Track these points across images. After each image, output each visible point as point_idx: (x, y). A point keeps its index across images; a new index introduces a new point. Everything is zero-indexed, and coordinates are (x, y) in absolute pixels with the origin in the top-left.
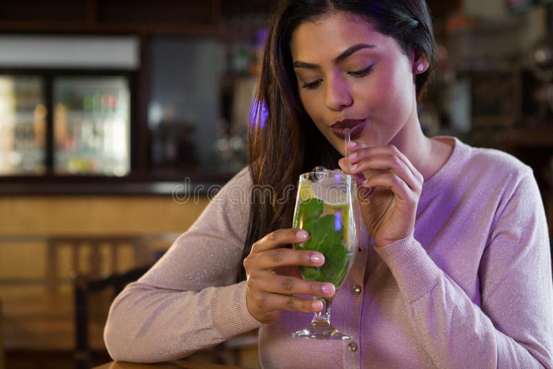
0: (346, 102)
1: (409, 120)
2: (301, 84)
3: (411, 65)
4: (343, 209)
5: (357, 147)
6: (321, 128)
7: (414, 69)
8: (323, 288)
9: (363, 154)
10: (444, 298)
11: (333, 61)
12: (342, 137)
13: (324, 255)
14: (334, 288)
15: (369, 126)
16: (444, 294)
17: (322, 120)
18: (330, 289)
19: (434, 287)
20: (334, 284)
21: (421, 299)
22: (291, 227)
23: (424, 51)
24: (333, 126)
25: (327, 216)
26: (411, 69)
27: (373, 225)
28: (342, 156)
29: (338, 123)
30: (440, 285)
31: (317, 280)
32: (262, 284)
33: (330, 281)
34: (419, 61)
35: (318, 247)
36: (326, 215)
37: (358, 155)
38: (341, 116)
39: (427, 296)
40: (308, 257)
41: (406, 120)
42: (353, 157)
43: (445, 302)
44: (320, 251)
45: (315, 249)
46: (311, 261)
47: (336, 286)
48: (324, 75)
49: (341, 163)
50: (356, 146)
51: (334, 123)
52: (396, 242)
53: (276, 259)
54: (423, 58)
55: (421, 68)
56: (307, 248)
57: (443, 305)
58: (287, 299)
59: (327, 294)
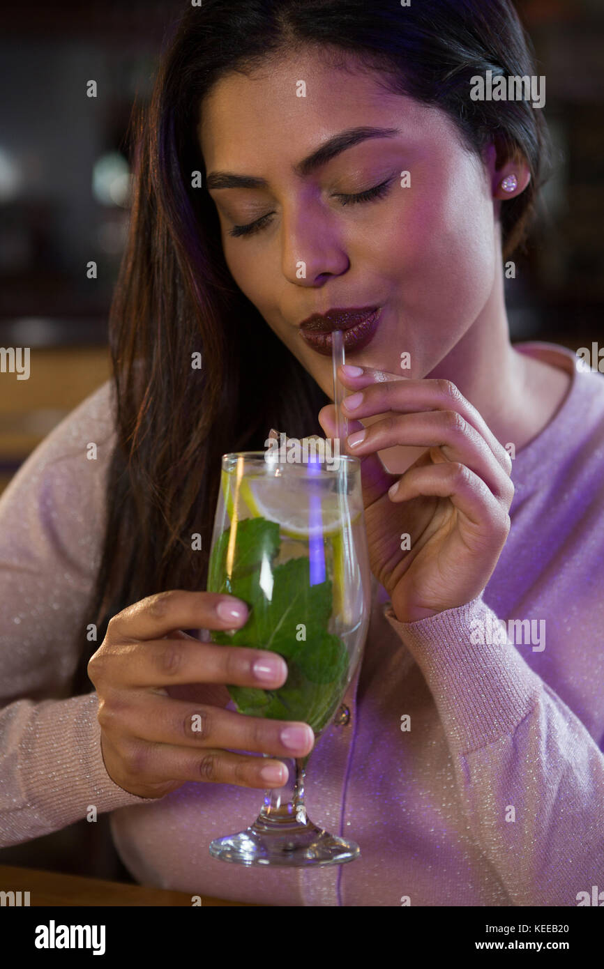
0: (332, 264)
1: (483, 311)
2: (227, 226)
3: (488, 179)
4: (331, 542)
5: (363, 380)
6: (280, 328)
7: (496, 190)
8: (284, 736)
9: (377, 398)
10: (543, 748)
11: (295, 169)
12: (326, 351)
13: (286, 660)
14: (309, 733)
15: (389, 323)
16: (544, 736)
17: (277, 310)
18: (301, 739)
19: (523, 720)
20: (310, 724)
21: (490, 746)
22: (205, 589)
23: (518, 144)
24: (303, 325)
25: (291, 562)
26: (488, 187)
27: (386, 567)
28: (326, 401)
29: (315, 318)
30: (537, 716)
31: (270, 716)
32: (135, 721)
33: (301, 718)
34: (507, 168)
35: (271, 641)
36: (288, 559)
37: (365, 401)
38: (321, 301)
39: (506, 740)
40: (246, 666)
41: (480, 309)
42: (353, 404)
43: (544, 758)
44: (276, 650)
45: (262, 646)
46: (252, 676)
47: (314, 729)
48: (275, 200)
49: (324, 418)
50: (362, 376)
51: (305, 316)
52: (444, 614)
53: (167, 668)
54: (516, 163)
55: (510, 186)
56: (244, 644)
57: (539, 765)
58: (198, 758)
59: (295, 750)
